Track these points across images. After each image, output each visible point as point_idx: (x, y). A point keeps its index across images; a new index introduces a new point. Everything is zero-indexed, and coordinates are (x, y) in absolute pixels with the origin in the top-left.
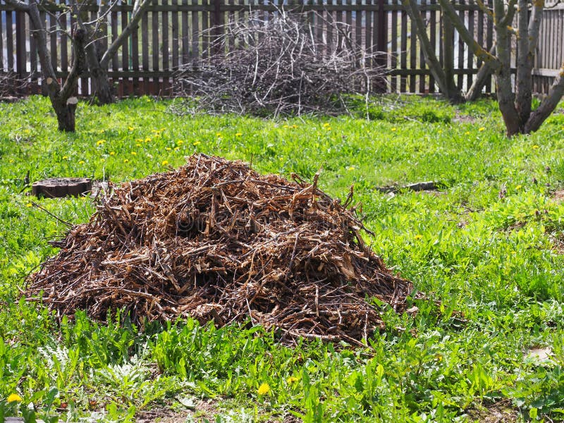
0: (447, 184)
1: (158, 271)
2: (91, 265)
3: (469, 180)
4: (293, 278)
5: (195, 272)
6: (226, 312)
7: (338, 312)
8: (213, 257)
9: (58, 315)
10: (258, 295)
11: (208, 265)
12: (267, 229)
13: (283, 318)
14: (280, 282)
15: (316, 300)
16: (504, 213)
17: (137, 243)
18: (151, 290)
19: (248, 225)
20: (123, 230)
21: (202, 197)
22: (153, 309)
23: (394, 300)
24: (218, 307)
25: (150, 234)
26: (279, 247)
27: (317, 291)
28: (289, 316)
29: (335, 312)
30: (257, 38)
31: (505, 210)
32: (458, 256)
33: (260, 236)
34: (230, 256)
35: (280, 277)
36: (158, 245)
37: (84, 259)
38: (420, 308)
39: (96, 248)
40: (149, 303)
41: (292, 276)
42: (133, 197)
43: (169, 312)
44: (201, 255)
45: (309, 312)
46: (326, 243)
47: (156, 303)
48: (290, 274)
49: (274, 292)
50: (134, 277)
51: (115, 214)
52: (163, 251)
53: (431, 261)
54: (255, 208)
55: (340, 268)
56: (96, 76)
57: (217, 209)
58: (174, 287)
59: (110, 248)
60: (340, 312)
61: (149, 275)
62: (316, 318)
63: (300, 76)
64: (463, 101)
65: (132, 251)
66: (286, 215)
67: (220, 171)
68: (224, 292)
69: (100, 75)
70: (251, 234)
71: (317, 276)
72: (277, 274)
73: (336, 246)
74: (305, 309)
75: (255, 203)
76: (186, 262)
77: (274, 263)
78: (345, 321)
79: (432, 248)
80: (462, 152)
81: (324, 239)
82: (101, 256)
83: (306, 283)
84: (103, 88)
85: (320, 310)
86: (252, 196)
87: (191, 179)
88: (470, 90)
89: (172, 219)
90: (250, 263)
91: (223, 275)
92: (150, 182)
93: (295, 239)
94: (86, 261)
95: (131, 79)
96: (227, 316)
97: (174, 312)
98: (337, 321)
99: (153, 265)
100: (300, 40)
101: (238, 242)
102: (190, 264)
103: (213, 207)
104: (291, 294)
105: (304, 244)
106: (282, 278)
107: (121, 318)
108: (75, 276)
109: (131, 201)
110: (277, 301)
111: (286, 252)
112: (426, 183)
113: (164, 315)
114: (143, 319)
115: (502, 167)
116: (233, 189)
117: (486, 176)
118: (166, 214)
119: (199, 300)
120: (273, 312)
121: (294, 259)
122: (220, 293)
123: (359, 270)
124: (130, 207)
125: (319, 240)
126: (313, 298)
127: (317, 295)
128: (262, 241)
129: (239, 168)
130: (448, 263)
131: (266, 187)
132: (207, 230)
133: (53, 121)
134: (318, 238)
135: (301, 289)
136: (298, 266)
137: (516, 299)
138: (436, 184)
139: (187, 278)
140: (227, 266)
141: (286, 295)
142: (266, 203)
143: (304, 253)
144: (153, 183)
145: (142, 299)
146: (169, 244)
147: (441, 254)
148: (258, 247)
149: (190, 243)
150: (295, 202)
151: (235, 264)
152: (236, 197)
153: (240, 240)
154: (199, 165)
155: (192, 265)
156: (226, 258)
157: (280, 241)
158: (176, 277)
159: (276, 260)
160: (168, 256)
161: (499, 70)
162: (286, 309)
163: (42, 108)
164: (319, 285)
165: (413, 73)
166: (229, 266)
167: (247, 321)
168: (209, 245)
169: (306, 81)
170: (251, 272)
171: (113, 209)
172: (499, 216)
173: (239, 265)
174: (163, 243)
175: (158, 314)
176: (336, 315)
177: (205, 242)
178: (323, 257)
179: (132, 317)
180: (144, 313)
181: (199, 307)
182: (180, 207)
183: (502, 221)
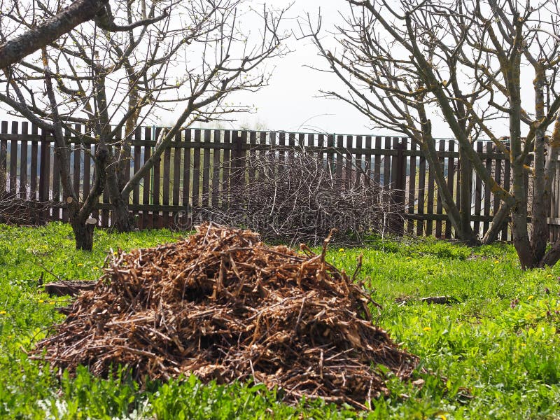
0: (459, 299)
1: (163, 332)
2: (96, 327)
3: (481, 296)
4: (299, 341)
5: (200, 334)
6: (229, 373)
7: (342, 375)
8: (219, 320)
9: (60, 373)
10: (262, 357)
11: (213, 328)
12: (274, 294)
13: (287, 380)
14: (285, 344)
15: (321, 363)
16: (515, 317)
17: (144, 306)
18: (154, 350)
19: (255, 290)
20: (130, 294)
21: (209, 263)
22: (155, 368)
23: (400, 372)
24: (222, 368)
25: (156, 297)
26: (286, 310)
27: (322, 354)
28: (293, 378)
29: (340, 376)
30: (276, 171)
31: (516, 314)
32: (467, 345)
33: (266, 301)
34: (236, 320)
35: (285, 339)
36: (164, 307)
37: (89, 322)
38: (426, 381)
39: (101, 311)
40: (152, 363)
41: (297, 339)
42: (142, 263)
43: (171, 372)
44: (207, 318)
45: (314, 374)
46: (333, 309)
47: (159, 362)
48: (294, 337)
49: (278, 355)
50: (138, 337)
51: (123, 277)
52: (168, 313)
53: (440, 350)
54: (263, 274)
55: (346, 334)
56: (117, 206)
57: (225, 275)
58: (178, 349)
59: (116, 311)
60: (345, 375)
61: (154, 336)
62: (320, 381)
63: (317, 209)
64: (479, 244)
65: (138, 313)
66: (294, 283)
67: (230, 239)
68: (227, 354)
69: (120, 206)
70: (258, 298)
71: (322, 341)
72: (282, 336)
73: (342, 313)
74: (309, 371)
75: (262, 270)
76: (191, 325)
77: (279, 326)
78: (349, 385)
79: (440, 338)
80: (475, 275)
81: (331, 305)
82: (107, 318)
83: (311, 347)
84: (122, 218)
85: (323, 372)
86: (261, 263)
87: (200, 247)
88: (486, 235)
89: (180, 283)
90: (255, 327)
91: (228, 339)
92: (159, 250)
93: (301, 303)
94: (91, 324)
95: (151, 213)
96: (229, 378)
97: (176, 372)
98: (341, 384)
99: (158, 327)
100: (318, 175)
101: (244, 307)
102: (195, 327)
103: (220, 272)
104: (295, 357)
105: (310, 309)
106: (287, 341)
107: (122, 377)
108: (79, 338)
109: (139, 266)
110: (280, 363)
111: (291, 316)
112: (438, 297)
113: (166, 374)
114: (145, 378)
115: (515, 287)
116: (241, 256)
117: (499, 295)
118: (173, 277)
119: (203, 361)
120: (277, 374)
121: (301, 322)
122: (224, 356)
123: (366, 341)
124: (139, 271)
125: (326, 305)
126: (317, 361)
127: (322, 358)
128: (268, 305)
129: (249, 238)
130: (456, 351)
131: (276, 256)
132: (214, 296)
133: (71, 243)
134: (325, 303)
135: (306, 352)
136: (304, 329)
137: (524, 382)
138: (448, 298)
139: (192, 340)
140: (232, 329)
141: (290, 359)
142: (275, 270)
143: (310, 317)
144: (163, 251)
145: (145, 358)
146: (175, 308)
147: (449, 342)
148: (263, 311)
149: (196, 307)
150: (304, 272)
151: (241, 328)
152: (245, 264)
153: (247, 304)
154: (209, 234)
155: (196, 328)
156: (232, 322)
157: (287, 305)
158: (181, 338)
159: (282, 323)
160: (173, 318)
161: (515, 206)
162: (289, 371)
163: (61, 232)
164: (325, 349)
165: (430, 218)
166: (234, 330)
167: (250, 381)
168: (215, 309)
169: (323, 213)
170: (255, 335)
171: (120, 272)
172: (510, 319)
173: (244, 328)
174: (169, 306)
175: (160, 373)
176: (341, 379)
177: (211, 306)
178: (329, 321)
179: (134, 375)
180: (146, 372)
181: (202, 368)
182: (188, 272)
183: (513, 325)
